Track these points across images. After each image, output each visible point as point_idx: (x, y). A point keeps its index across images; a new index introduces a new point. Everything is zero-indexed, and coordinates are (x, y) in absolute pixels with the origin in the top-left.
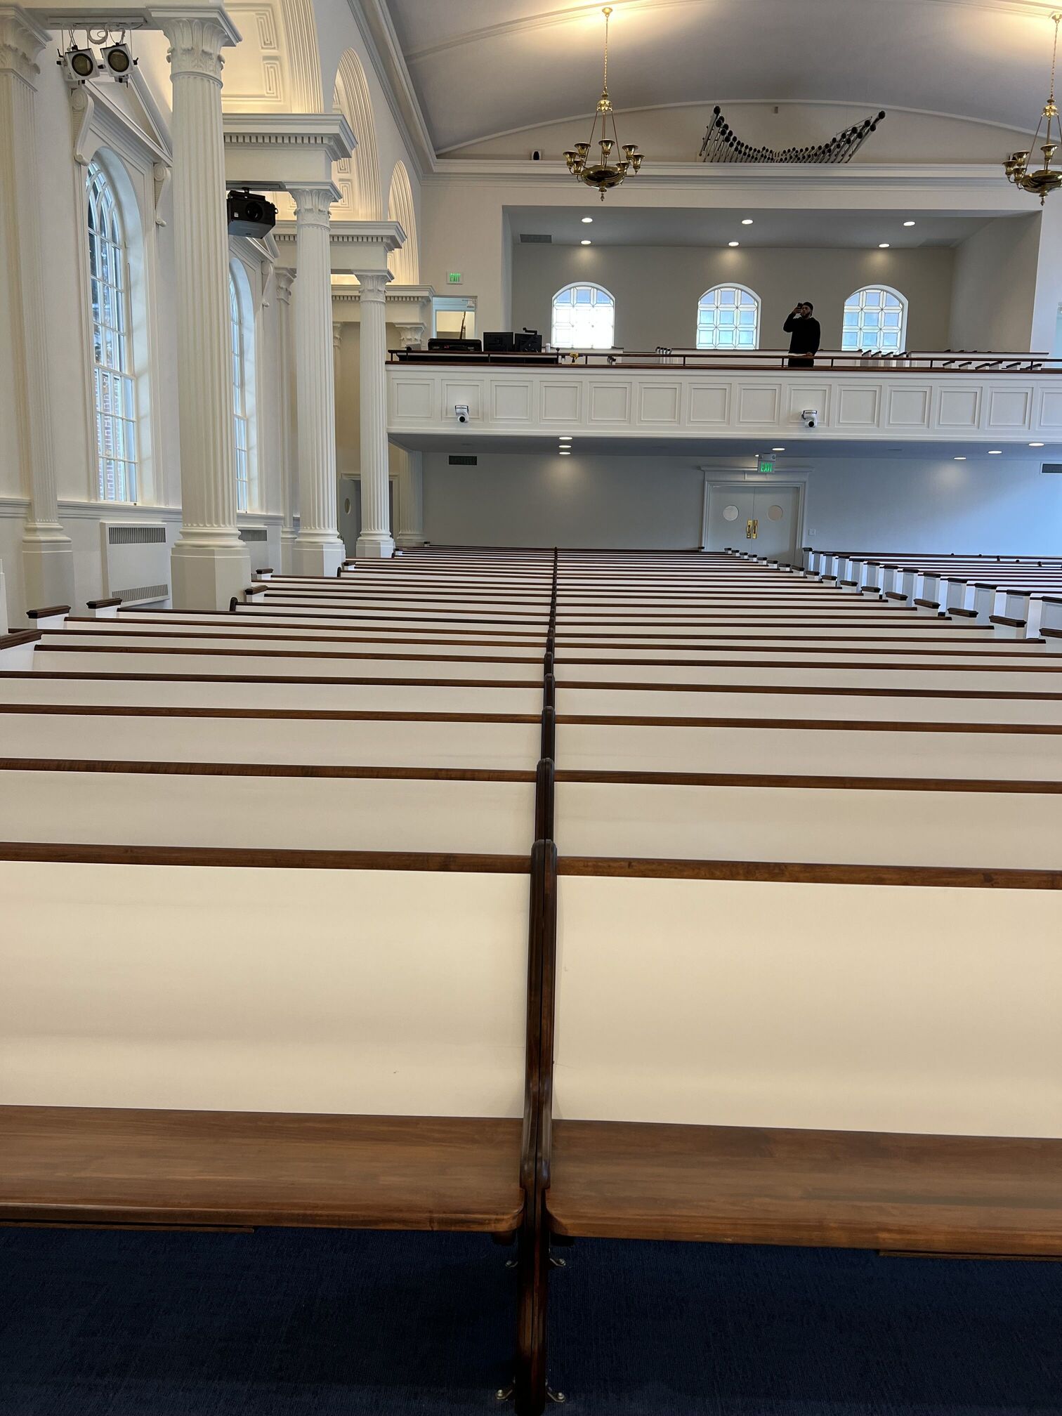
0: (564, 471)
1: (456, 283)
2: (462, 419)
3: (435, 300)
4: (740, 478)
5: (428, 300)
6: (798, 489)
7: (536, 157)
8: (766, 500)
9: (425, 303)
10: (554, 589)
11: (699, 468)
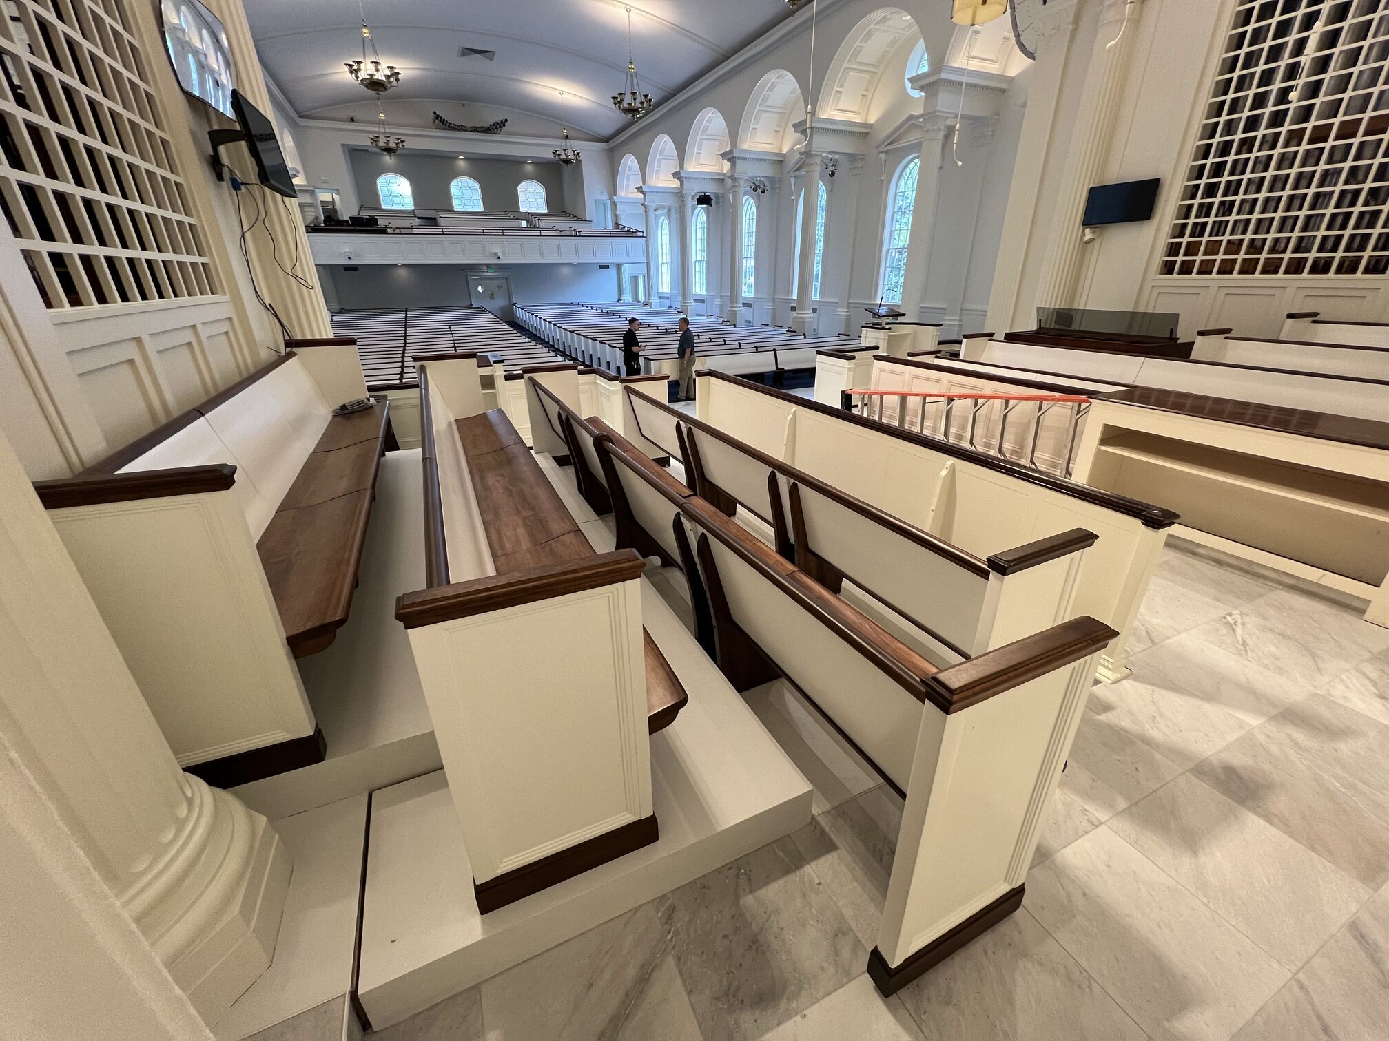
0: (402, 273)
1: (325, 182)
2: (349, 258)
3: (317, 191)
4: (481, 274)
5: (313, 191)
6: (507, 278)
7: (352, 120)
8: (495, 283)
9: (312, 193)
10: (405, 333)
11: (463, 270)
